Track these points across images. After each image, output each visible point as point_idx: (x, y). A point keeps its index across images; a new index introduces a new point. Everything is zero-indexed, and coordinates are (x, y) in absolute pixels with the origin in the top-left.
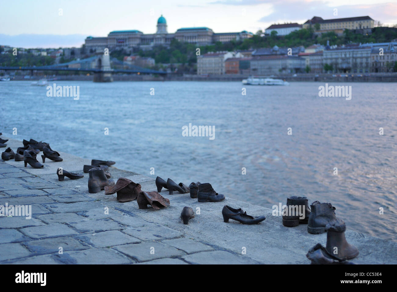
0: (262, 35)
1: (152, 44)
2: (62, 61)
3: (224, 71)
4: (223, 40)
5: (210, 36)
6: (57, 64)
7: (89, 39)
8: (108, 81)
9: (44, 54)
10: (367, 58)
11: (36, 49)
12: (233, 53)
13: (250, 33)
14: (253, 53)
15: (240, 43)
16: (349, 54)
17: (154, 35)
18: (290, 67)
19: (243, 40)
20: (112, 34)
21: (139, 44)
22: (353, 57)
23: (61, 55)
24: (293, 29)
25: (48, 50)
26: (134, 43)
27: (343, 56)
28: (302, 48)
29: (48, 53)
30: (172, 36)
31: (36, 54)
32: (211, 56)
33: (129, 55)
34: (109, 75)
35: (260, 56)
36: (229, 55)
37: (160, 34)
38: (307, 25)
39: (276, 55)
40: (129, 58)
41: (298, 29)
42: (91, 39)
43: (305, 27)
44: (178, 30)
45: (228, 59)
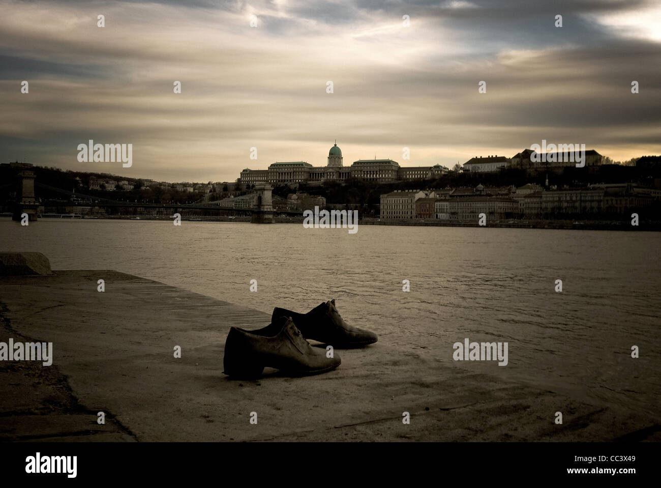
0: (461, 171)
1: (323, 179)
2: (213, 198)
3: (414, 214)
4: (410, 176)
5: (395, 171)
6: (206, 202)
7: (246, 173)
8: (269, 222)
9: (191, 190)
10: (599, 201)
11: (181, 184)
12: (426, 192)
13: (445, 168)
14: (451, 193)
15: (433, 180)
16: (576, 197)
17: (325, 168)
18: (499, 211)
19: (437, 177)
20: (273, 166)
21: (306, 180)
22: (581, 201)
23: (211, 191)
24: (500, 165)
25: (195, 185)
26: (300, 178)
27: (568, 198)
28: (514, 188)
29: (194, 189)
30: (347, 171)
31: (180, 189)
32: (397, 194)
33: (294, 192)
34: (271, 216)
35: (461, 196)
36: (421, 194)
37: (332, 168)
38: (518, 159)
39: (480, 195)
40: (294, 196)
41: (506, 164)
42: (248, 171)
43: (514, 163)
44: (355, 163)
45: (420, 199)
